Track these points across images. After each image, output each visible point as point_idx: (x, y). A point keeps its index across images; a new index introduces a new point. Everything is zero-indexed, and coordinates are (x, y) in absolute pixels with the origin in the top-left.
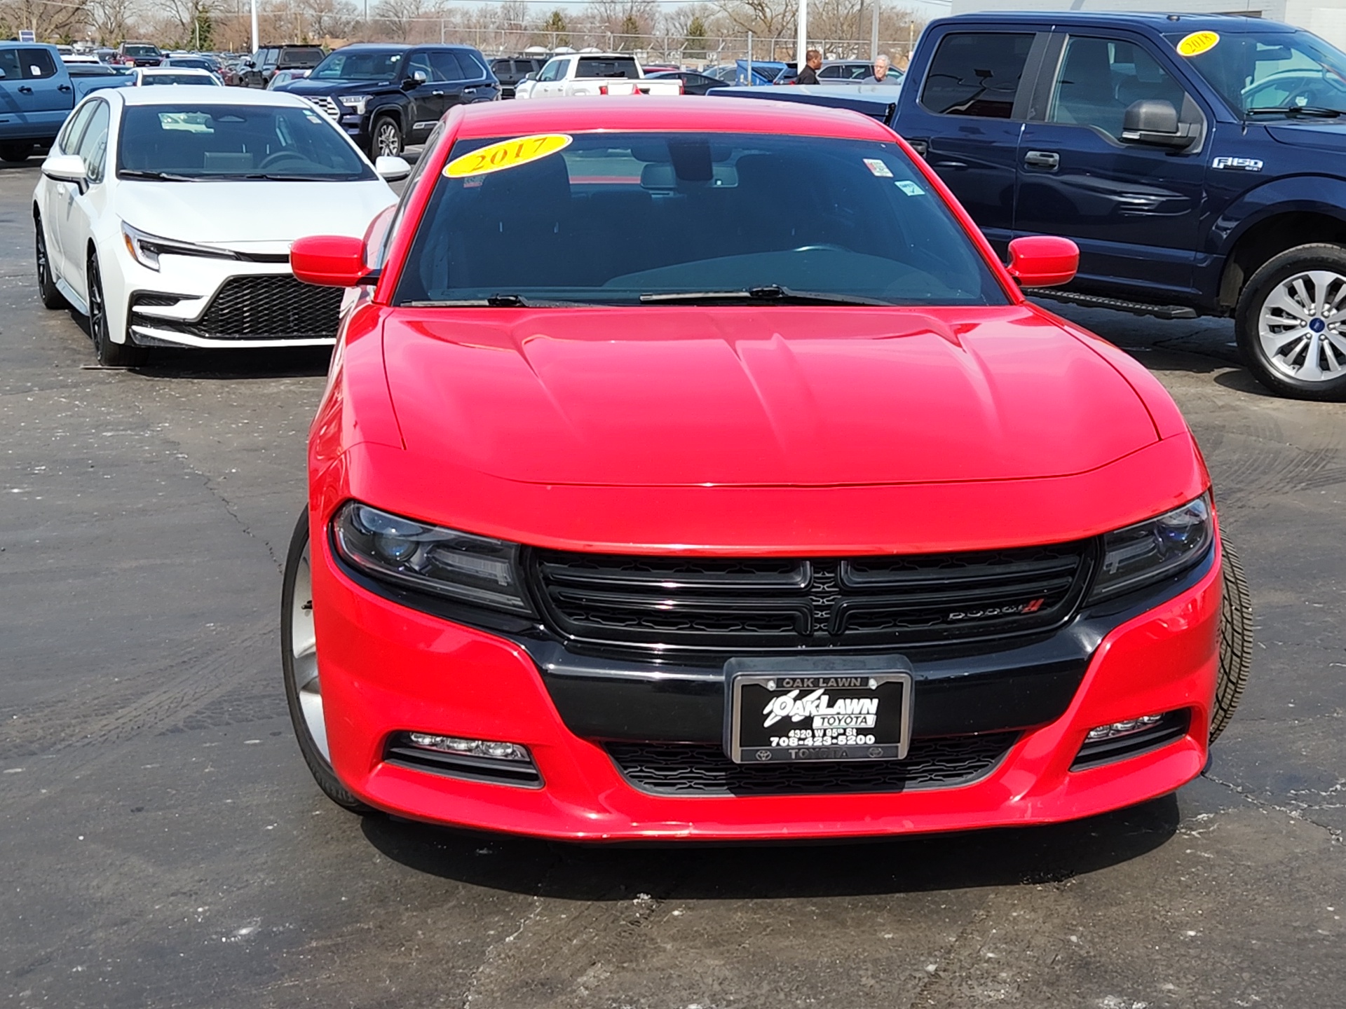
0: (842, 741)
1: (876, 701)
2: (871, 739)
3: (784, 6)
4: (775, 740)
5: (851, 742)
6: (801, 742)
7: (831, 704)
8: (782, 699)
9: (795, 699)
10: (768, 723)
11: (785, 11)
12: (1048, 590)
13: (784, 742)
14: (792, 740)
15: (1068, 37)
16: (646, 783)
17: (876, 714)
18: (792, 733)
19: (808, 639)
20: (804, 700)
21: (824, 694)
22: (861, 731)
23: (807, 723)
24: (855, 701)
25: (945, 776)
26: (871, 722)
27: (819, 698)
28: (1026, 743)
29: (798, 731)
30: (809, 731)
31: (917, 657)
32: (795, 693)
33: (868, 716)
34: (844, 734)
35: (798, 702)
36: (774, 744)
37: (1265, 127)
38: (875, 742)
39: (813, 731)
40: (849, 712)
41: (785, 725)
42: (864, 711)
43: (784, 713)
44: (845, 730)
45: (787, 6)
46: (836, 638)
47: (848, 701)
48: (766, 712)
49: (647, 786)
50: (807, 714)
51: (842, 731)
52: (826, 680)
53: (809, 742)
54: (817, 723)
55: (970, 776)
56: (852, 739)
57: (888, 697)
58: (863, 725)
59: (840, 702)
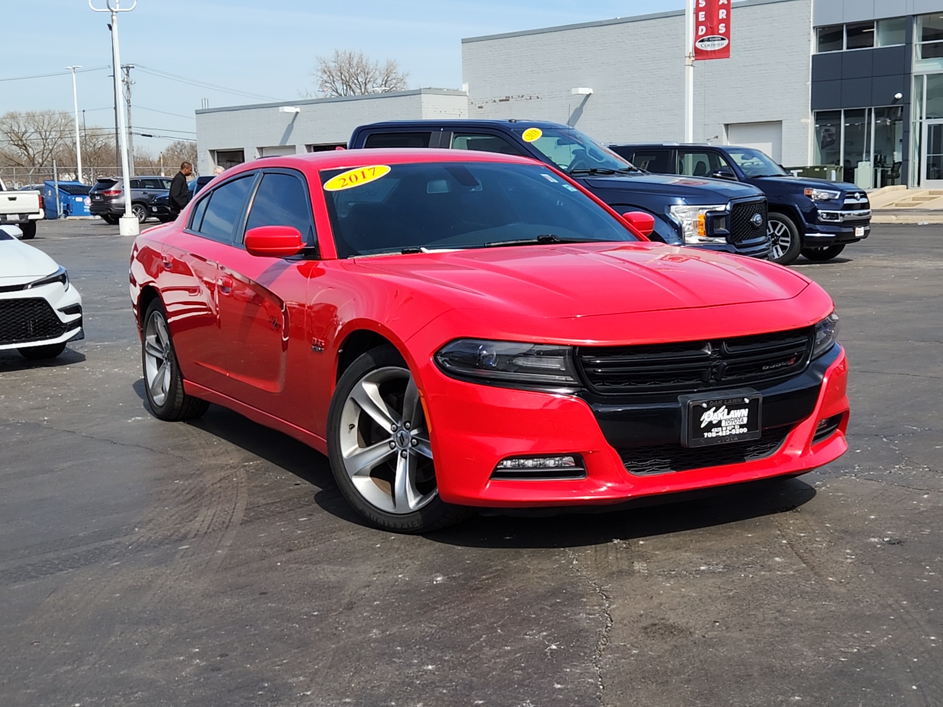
0: (733, 432)
1: (747, 410)
2: (745, 430)
3: (43, 147)
4: (706, 434)
5: (737, 432)
6: (717, 434)
7: (728, 414)
8: (708, 412)
9: (715, 411)
10: (703, 426)
11: (44, 150)
12: (797, 353)
13: (710, 435)
14: (712, 434)
15: (452, 134)
16: (632, 471)
17: (748, 417)
18: (713, 430)
19: (706, 383)
20: (718, 412)
21: (726, 408)
22: (741, 426)
23: (719, 424)
24: (738, 410)
25: (760, 453)
26: (745, 421)
27: (723, 411)
28: (794, 432)
29: (716, 429)
30: (720, 428)
31: (758, 387)
32: (714, 409)
33: (744, 418)
34: (734, 428)
35: (715, 413)
36: (706, 437)
37: (584, 179)
38: (748, 431)
39: (722, 427)
40: (736, 417)
41: (710, 426)
42: (742, 416)
43: (709, 420)
44: (734, 426)
45: (45, 146)
46: (719, 382)
47: (735, 411)
48: (701, 420)
49: (632, 472)
50: (719, 419)
51: (733, 427)
52: (728, 400)
53: (720, 434)
54: (723, 424)
55: (769, 452)
56: (739, 431)
57: (752, 407)
58: (742, 423)
59: (732, 412)
